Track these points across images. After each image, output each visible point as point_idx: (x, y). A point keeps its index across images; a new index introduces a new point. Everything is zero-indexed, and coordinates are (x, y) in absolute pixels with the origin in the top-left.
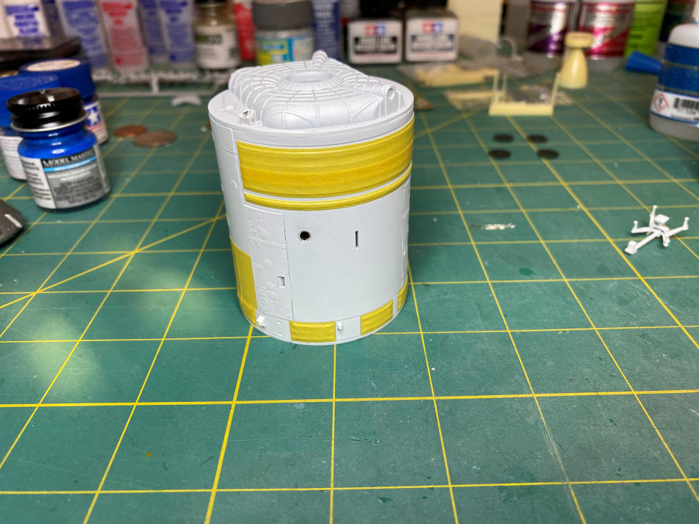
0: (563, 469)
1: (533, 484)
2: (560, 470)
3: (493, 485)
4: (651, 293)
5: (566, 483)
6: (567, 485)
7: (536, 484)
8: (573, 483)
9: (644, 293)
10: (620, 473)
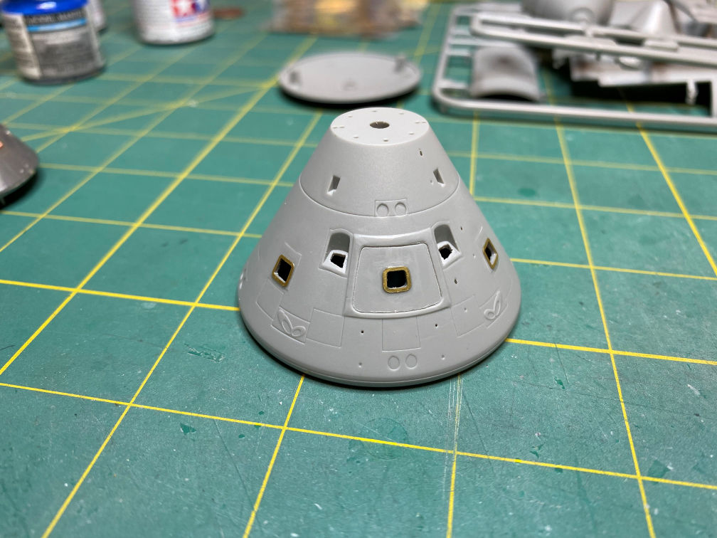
0: (456, 434)
1: (401, 445)
2: (451, 434)
3: (344, 436)
4: (694, 236)
5: (450, 452)
6: (451, 455)
7: (406, 445)
8: (461, 453)
9: (683, 234)
10: (539, 452)
